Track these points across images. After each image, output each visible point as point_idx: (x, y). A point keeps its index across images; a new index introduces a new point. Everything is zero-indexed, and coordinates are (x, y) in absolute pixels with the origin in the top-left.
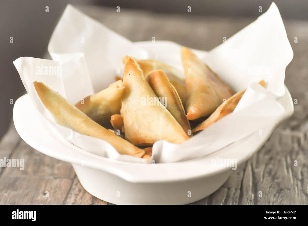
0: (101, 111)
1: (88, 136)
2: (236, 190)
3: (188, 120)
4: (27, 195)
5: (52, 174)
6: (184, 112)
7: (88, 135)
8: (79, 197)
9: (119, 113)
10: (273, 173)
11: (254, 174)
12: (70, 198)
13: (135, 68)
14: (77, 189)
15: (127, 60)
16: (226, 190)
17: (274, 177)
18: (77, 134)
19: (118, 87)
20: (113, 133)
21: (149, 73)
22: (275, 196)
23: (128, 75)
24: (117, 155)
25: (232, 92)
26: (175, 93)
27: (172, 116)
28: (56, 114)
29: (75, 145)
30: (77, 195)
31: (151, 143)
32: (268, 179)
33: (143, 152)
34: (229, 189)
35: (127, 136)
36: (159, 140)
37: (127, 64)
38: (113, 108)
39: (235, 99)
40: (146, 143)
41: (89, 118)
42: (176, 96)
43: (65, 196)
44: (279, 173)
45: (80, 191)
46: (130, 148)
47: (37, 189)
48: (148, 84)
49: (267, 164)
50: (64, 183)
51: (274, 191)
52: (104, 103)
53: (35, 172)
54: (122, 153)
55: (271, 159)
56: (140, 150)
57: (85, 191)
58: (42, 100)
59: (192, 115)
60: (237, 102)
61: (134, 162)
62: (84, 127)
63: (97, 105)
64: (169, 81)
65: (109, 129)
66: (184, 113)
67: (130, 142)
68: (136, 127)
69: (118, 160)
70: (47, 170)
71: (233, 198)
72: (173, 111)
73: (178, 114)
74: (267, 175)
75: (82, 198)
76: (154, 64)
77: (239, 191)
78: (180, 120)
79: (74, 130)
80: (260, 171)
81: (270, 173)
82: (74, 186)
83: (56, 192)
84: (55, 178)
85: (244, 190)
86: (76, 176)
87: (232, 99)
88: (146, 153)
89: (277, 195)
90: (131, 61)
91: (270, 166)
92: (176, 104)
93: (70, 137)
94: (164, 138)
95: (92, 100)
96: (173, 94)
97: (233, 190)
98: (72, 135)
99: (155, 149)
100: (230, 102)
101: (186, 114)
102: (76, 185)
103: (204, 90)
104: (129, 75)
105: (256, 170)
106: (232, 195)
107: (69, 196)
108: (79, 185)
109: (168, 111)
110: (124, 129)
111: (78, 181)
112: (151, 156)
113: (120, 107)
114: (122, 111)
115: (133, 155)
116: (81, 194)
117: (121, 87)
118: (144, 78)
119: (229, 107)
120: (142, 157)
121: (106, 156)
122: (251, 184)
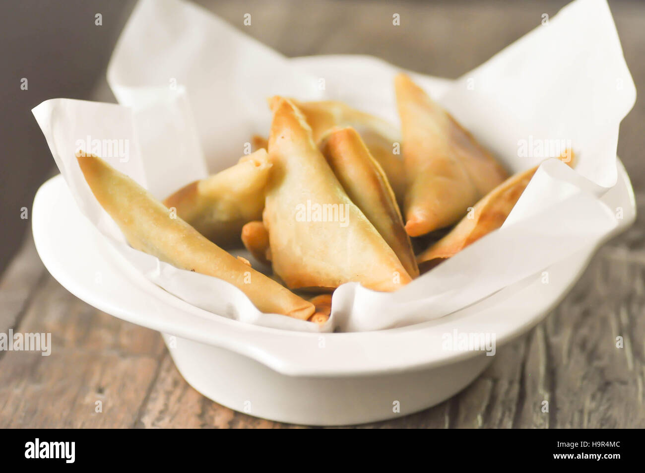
0: (222, 214)
1: (192, 273)
2: (511, 383)
3: (408, 237)
4: (61, 392)
5: (116, 346)
6: (401, 218)
7: (193, 270)
8: (173, 399)
9: (259, 217)
10: (590, 346)
11: (548, 347)
12: (155, 399)
13: (294, 122)
14: (169, 380)
15: (277, 107)
16: (489, 384)
17: (592, 355)
18: (170, 268)
19: (258, 165)
20: (247, 264)
21: (326, 132)
22: (593, 397)
23: (279, 139)
24: (254, 313)
25: (504, 171)
26: (379, 178)
27: (373, 229)
28: (126, 222)
29: (164, 290)
30: (169, 394)
31: (329, 286)
32: (579, 358)
33: (310, 307)
34: (495, 381)
35: (276, 268)
36: (346, 281)
37: (277, 115)
38: (248, 209)
39: (509, 192)
40: (319, 287)
41: (196, 233)
42: (382, 184)
43: (142, 395)
44: (603, 347)
45: (176, 383)
46: (283, 298)
47: (84, 380)
48: (322, 157)
49: (577, 327)
50: (143, 367)
51: (592, 387)
52: (227, 197)
53: (81, 341)
54: (266, 309)
55: (586, 314)
56: (306, 303)
57: (187, 386)
58: (94, 191)
59: (416, 225)
60: (515, 196)
61: (291, 329)
62: (185, 252)
63: (212, 201)
64: (367, 150)
65: (238, 257)
66: (399, 221)
67: (285, 285)
68: (297, 251)
69: (258, 324)
70: (106, 337)
71: (503, 403)
72: (376, 217)
73: (386, 223)
74: (576, 351)
75: (179, 400)
76: (336, 111)
77: (516, 388)
78: (391, 236)
79: (164, 258)
80: (563, 340)
81: (583, 346)
82: (163, 374)
83: (123, 386)
84: (124, 355)
85: (529, 384)
86: (166, 351)
87: (504, 191)
88: (318, 311)
89: (599, 395)
90: (286, 108)
91: (584, 331)
92: (383, 200)
93: (156, 274)
94: (357, 278)
95: (203, 189)
96: (376, 181)
97: (504, 385)
98: (159, 270)
99: (337, 300)
100: (499, 197)
101: (405, 223)
102: (168, 370)
103: (444, 170)
104: (283, 137)
105: (554, 340)
106: (501, 396)
107: (153, 395)
108: (173, 372)
109: (365, 217)
110: (271, 254)
111: (172, 363)
112: (330, 315)
113: (262, 207)
114: (266, 214)
115: (288, 315)
116: (178, 392)
117: (265, 166)
118: (313, 145)
119: (497, 208)
120: (310, 319)
121: (231, 314)
122: (542, 370)
